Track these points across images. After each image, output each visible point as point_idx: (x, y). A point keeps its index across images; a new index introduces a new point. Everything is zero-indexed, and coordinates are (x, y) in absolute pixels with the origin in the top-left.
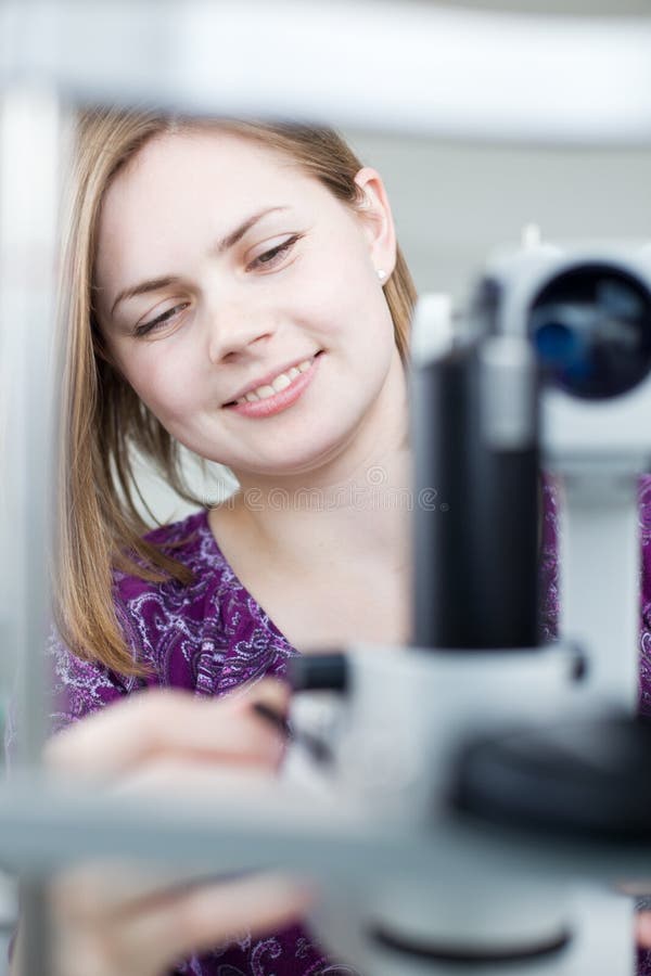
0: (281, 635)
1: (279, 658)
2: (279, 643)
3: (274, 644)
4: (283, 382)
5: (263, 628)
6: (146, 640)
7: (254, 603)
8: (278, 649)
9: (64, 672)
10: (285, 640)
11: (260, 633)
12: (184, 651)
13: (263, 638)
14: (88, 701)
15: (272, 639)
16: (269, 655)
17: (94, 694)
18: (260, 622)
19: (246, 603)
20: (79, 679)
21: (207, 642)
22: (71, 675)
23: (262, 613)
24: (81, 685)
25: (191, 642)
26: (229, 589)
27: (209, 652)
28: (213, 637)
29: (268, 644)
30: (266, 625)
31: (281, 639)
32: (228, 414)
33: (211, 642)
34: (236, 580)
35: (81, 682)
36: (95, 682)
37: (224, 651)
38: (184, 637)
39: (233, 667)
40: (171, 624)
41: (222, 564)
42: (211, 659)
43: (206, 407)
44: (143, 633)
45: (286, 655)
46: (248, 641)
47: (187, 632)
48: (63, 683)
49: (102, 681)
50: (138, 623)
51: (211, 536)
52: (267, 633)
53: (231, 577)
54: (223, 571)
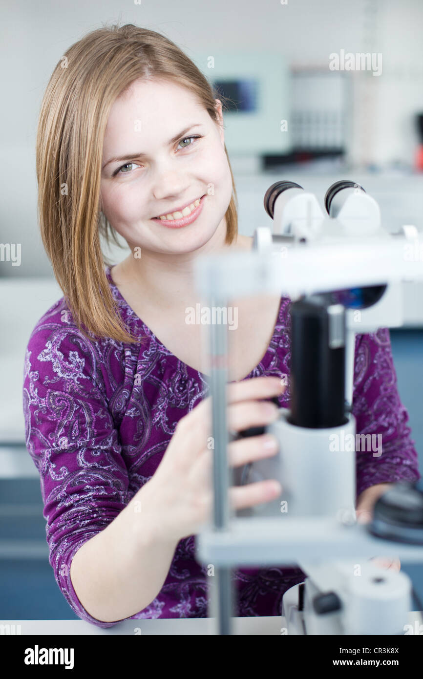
0: (161, 344)
1: (162, 356)
2: (161, 348)
3: (159, 349)
4: (187, 211)
5: (153, 341)
6: (100, 353)
7: (147, 327)
8: (161, 352)
9: (58, 370)
10: (164, 347)
11: (152, 344)
12: (116, 356)
13: (154, 347)
14: (74, 386)
15: (158, 347)
16: (157, 354)
17: (77, 382)
18: (151, 338)
19: (143, 328)
20: (67, 374)
21: (128, 351)
22: (62, 372)
23: (151, 333)
24: (69, 377)
25: (119, 350)
26: (132, 320)
27: (129, 356)
28: (129, 348)
29: (156, 350)
30: (154, 339)
31: (162, 346)
32: (154, 223)
33: (129, 351)
34: (134, 314)
35: (69, 376)
36: (75, 375)
37: (136, 354)
38: (115, 349)
39: (143, 365)
40: (107, 342)
41: (126, 305)
42: (130, 360)
43: (143, 218)
44: (98, 349)
45: (165, 354)
46: (148, 350)
47: (116, 345)
48: (59, 376)
49: (80, 375)
50: (95, 344)
51: (116, 289)
52: (155, 344)
53: (132, 313)
54: (127, 309)
